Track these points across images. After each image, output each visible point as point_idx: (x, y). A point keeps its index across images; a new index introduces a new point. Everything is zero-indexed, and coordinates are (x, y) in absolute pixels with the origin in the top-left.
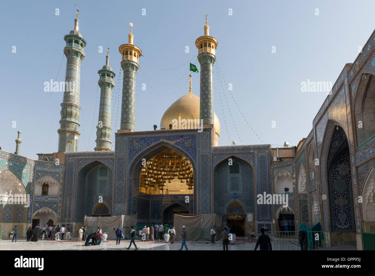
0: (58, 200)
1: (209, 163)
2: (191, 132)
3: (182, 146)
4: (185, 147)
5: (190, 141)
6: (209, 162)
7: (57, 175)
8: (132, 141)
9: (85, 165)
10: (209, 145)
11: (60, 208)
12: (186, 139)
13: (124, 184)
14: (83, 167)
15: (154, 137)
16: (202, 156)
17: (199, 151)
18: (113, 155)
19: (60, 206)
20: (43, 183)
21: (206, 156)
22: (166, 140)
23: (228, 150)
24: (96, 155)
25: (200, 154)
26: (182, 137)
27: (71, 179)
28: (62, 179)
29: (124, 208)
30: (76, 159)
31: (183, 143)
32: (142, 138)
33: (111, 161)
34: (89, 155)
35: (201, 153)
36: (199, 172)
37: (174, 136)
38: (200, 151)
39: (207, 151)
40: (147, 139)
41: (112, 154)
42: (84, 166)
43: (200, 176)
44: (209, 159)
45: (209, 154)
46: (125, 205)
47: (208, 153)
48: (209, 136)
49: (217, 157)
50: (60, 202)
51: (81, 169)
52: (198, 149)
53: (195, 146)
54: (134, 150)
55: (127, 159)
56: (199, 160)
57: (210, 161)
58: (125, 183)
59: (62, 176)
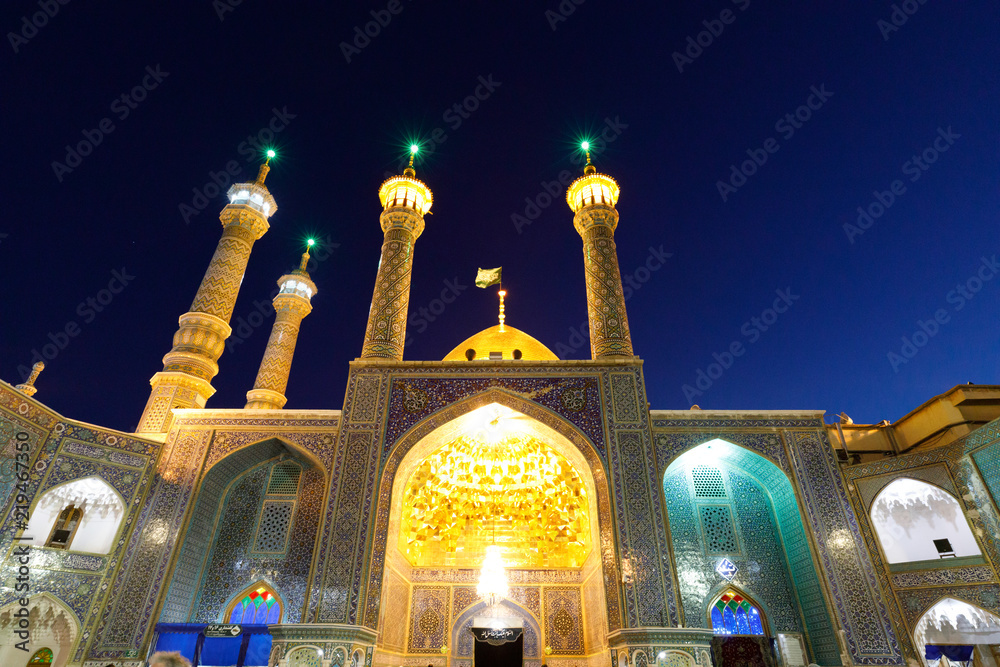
0: (102, 567)
1: (646, 458)
2: (581, 370)
3: (557, 407)
4: (565, 410)
5: (579, 394)
6: (645, 454)
7: (128, 479)
8: (402, 387)
9: (235, 450)
10: (638, 405)
11: (100, 599)
12: (566, 389)
13: (363, 516)
14: (227, 455)
15: (470, 380)
16: (623, 437)
17: (611, 421)
18: (336, 425)
19: (102, 591)
20: (66, 504)
21: (636, 437)
22: (507, 387)
23: (700, 421)
24: (278, 421)
25: (616, 431)
26: (555, 381)
27: (174, 495)
28: (140, 492)
29: (350, 605)
30: (209, 432)
31: (559, 397)
32: (432, 380)
33: (326, 441)
34: (257, 421)
35: (619, 427)
36: (618, 485)
37: (529, 380)
38: (615, 421)
39: (634, 423)
40: (447, 383)
41: (332, 421)
42: (231, 452)
43: (623, 496)
44: (645, 446)
45: (642, 430)
46: (356, 591)
47: (641, 427)
48: (635, 384)
49: (669, 442)
50: (108, 576)
51: (216, 462)
52: (606, 417)
53: (596, 407)
54: (405, 411)
55: (381, 437)
56: (613, 448)
57: (648, 453)
58: (365, 513)
59: (145, 482)
